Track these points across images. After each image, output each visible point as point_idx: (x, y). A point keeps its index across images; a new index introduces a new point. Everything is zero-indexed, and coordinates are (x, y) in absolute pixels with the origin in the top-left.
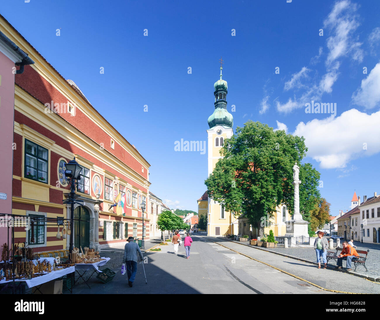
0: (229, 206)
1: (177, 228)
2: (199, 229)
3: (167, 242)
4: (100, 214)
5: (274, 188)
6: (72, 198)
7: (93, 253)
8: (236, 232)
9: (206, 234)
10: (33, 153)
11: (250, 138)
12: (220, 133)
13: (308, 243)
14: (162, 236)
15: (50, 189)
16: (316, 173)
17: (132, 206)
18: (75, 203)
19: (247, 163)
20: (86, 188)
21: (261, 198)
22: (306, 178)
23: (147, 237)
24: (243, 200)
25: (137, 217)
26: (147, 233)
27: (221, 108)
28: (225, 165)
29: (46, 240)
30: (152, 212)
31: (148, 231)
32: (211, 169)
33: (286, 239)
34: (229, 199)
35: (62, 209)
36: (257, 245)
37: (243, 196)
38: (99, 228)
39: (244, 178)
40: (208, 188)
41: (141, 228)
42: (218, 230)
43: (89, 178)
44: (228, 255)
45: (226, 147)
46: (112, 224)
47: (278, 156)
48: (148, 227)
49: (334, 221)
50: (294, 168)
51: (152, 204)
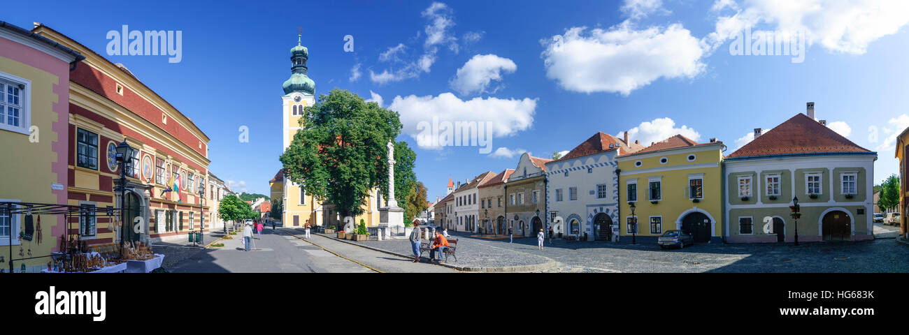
0: (310, 189)
1: (244, 218)
2: (272, 219)
3: (231, 236)
4: (151, 201)
5: (366, 168)
6: (122, 184)
7: (145, 248)
8: (320, 222)
9: (281, 225)
10: (84, 140)
11: (337, 107)
12: (298, 100)
13: (404, 234)
14: (225, 228)
15: (100, 176)
16: (412, 153)
17: (188, 190)
18: (126, 190)
19: (334, 136)
20: (136, 172)
21: (350, 180)
22: (401, 158)
23: (205, 229)
24: (328, 181)
25: (194, 203)
26: (206, 223)
27: (300, 73)
28: (305, 137)
29: (96, 232)
30: (212, 198)
31: (207, 221)
32: (287, 142)
33: (380, 230)
34: (312, 180)
35: (111, 197)
36: (345, 239)
37: (328, 176)
38: (150, 218)
39: (330, 154)
40: (284, 166)
41: (199, 218)
42: (296, 219)
43: (138, 160)
44: (311, 252)
45: (306, 117)
46: (164, 212)
47: (370, 130)
48: (207, 216)
49: (431, 208)
50: (388, 146)
51: (212, 186)
